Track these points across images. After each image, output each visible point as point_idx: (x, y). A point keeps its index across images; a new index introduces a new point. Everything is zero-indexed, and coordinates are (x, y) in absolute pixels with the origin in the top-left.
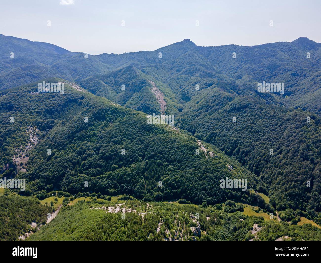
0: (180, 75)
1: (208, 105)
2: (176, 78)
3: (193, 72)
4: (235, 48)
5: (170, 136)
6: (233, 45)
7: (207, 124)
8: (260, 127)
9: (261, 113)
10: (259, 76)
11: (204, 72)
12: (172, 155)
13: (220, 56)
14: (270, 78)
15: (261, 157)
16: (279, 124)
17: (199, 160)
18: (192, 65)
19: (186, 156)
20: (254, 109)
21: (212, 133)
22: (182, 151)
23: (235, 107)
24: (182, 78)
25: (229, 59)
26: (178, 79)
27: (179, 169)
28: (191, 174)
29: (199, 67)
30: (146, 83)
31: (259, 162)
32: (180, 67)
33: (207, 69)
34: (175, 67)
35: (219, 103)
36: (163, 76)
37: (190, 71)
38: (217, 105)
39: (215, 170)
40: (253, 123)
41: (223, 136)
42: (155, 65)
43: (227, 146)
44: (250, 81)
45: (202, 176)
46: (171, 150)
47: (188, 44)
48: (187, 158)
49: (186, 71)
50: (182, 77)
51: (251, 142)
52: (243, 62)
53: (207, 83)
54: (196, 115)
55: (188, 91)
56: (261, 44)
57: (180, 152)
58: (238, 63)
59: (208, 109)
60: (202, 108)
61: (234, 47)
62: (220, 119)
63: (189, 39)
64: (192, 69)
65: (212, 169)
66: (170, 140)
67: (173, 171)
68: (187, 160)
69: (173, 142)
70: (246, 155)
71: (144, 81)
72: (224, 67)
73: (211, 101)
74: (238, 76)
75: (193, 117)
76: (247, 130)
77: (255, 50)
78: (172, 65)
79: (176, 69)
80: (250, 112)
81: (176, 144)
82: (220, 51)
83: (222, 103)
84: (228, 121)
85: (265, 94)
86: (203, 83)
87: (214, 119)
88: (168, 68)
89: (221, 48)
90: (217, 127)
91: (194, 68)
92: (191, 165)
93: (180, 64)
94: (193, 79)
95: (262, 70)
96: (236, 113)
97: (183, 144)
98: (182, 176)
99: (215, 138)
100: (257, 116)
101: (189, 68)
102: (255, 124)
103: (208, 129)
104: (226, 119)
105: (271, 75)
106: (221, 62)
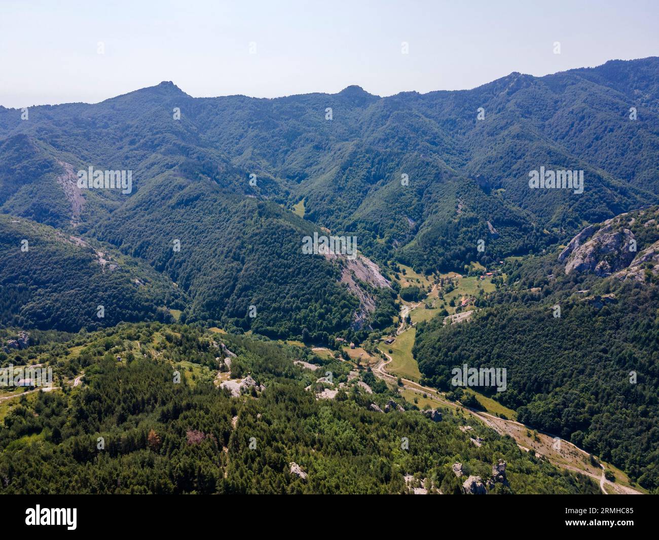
0: (132, 150)
1: (150, 200)
2: (123, 156)
3: (158, 145)
4: (242, 102)
5: (48, 248)
6: (241, 96)
7: (141, 229)
8: (205, 225)
9: (212, 205)
10: (270, 149)
11: (175, 144)
12: (45, 274)
13: (217, 114)
14: (286, 153)
15: (194, 265)
16: (226, 220)
17: (90, 277)
18: (157, 133)
19: (68, 273)
20: (207, 200)
21: (143, 242)
22: (62, 267)
23: (183, 200)
24: (134, 157)
25: (230, 121)
26: (127, 158)
27: (54, 292)
28: (71, 296)
29: (168, 135)
30: (52, 166)
31: (190, 272)
32: (136, 135)
33: (184, 139)
34: (127, 135)
35: (167, 195)
36: (99, 153)
37: (153, 143)
38: (163, 199)
39: (110, 287)
40: (199, 221)
41: (158, 245)
42: (85, 133)
43: (158, 258)
44: (251, 159)
45: (88, 297)
46: (44, 268)
47: (167, 92)
48: (71, 275)
49: (145, 144)
50: (134, 155)
51: (190, 248)
52: (251, 127)
53: (168, 164)
54: (128, 217)
55: (138, 178)
56: (287, 95)
57: (60, 268)
58: (243, 129)
59: (149, 205)
60: (140, 205)
61: (242, 99)
62: (160, 220)
63: (171, 83)
64: (156, 139)
65: (106, 286)
66: (46, 253)
67: (43, 295)
68: (69, 279)
69: (50, 256)
70: (180, 267)
71: (48, 162)
72: (220, 135)
73: (156, 192)
74: (238, 151)
75: (123, 221)
76: (189, 232)
77: (274, 106)
78: (123, 132)
79: (128, 139)
80: (200, 206)
81: (55, 259)
82: (217, 106)
83: (170, 195)
84: (169, 222)
85: (261, 179)
86: (162, 164)
87: (152, 221)
88: (113, 138)
89: (220, 100)
90: (153, 231)
91: (160, 137)
92: (75, 284)
93: (137, 130)
94: (153, 157)
95: (276, 141)
96: (183, 208)
97: (65, 257)
98: (57, 300)
99: (147, 248)
100: (206, 211)
101: (151, 137)
102: (202, 222)
103: (139, 236)
104: (167, 219)
105: (288, 148)
106: (217, 125)
